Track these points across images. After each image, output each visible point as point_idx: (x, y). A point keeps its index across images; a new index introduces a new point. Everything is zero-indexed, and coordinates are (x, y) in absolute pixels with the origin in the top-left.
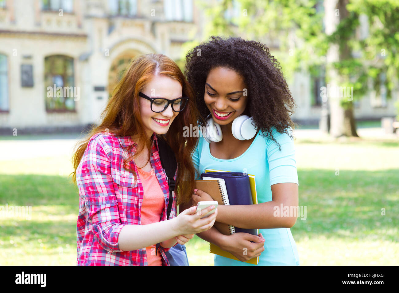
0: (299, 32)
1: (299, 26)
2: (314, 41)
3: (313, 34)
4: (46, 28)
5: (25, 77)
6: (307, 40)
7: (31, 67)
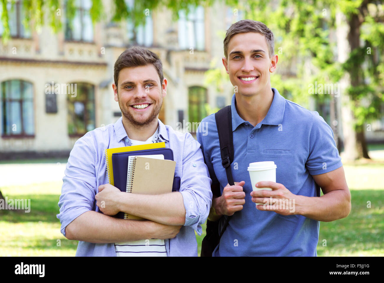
0: (315, 61)
1: (315, 55)
2: (329, 69)
3: (328, 62)
4: (69, 57)
5: (49, 104)
6: (323, 68)
7: (55, 96)
